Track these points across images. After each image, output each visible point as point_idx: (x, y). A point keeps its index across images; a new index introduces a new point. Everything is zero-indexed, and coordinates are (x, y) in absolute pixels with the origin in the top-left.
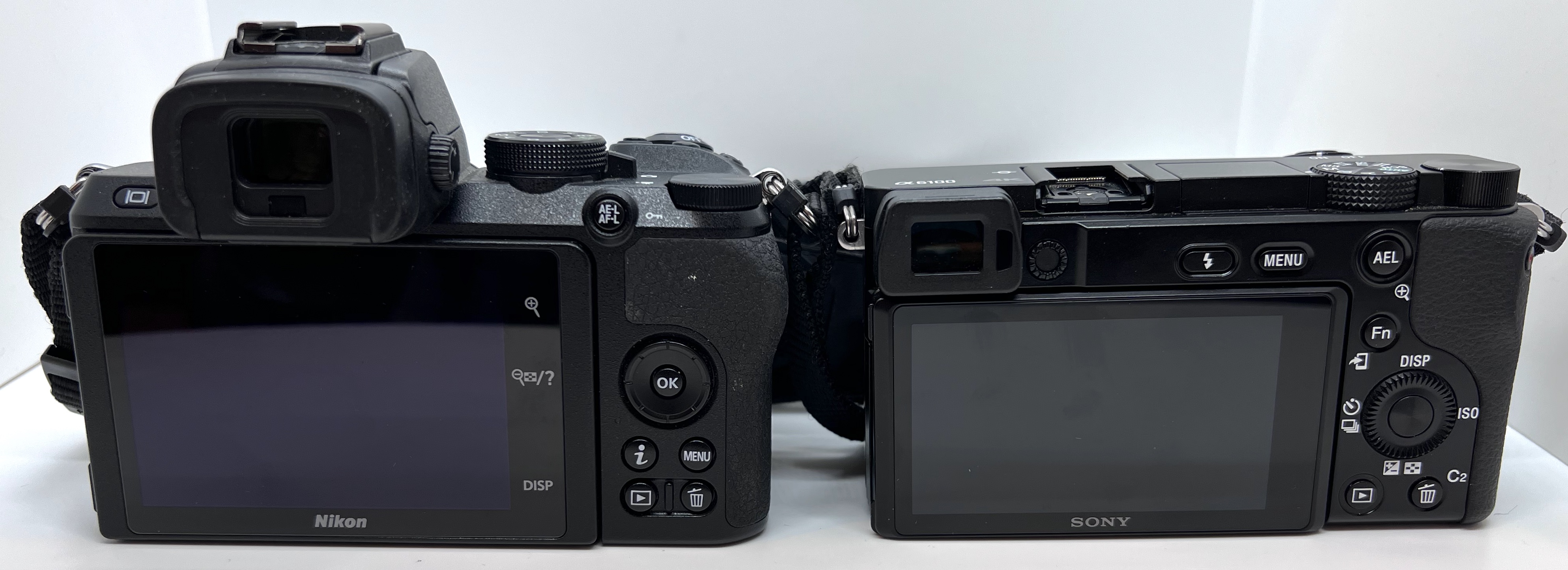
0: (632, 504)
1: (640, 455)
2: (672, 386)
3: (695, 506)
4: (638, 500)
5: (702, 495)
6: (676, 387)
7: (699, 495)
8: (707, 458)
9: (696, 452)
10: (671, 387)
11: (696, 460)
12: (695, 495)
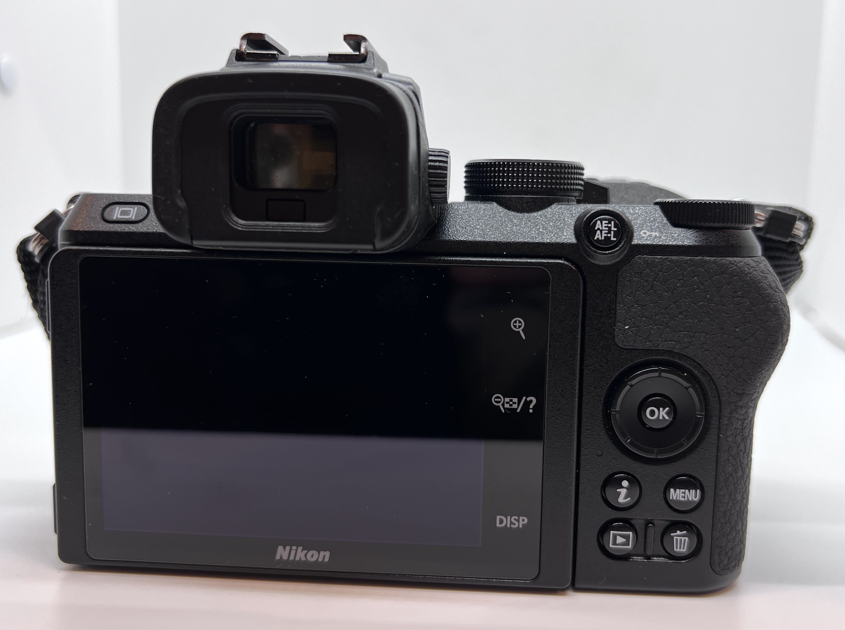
0: (611, 546)
1: (623, 492)
2: (663, 417)
3: (678, 550)
4: (618, 542)
5: (687, 538)
6: (667, 418)
7: (683, 538)
8: (696, 497)
9: (684, 490)
10: (661, 418)
11: (683, 499)
12: (679, 538)
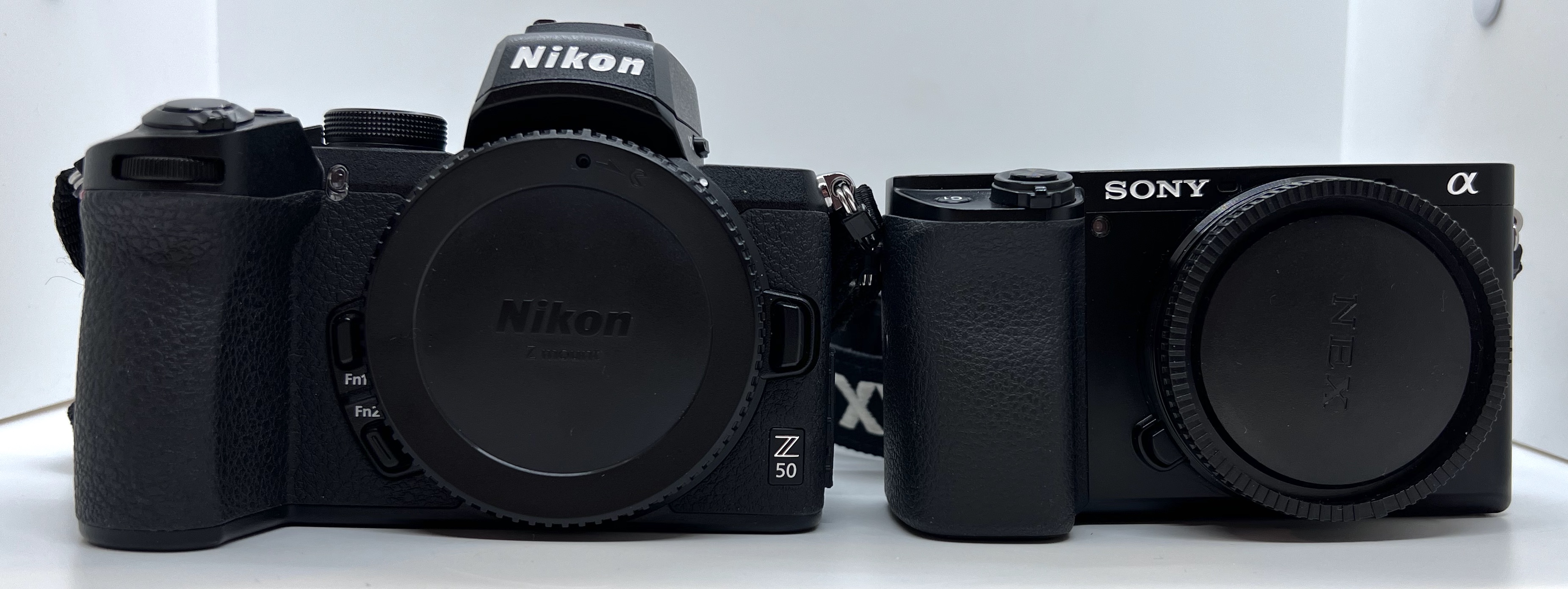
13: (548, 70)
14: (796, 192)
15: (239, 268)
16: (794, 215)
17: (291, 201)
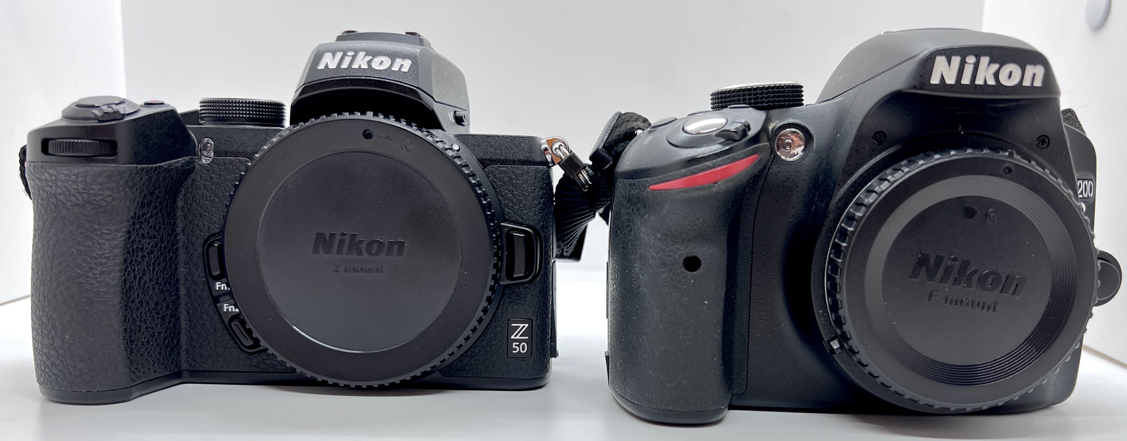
13: (343, 70)
14: (523, 153)
15: (135, 213)
16: (522, 169)
17: (170, 166)
